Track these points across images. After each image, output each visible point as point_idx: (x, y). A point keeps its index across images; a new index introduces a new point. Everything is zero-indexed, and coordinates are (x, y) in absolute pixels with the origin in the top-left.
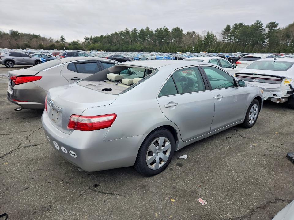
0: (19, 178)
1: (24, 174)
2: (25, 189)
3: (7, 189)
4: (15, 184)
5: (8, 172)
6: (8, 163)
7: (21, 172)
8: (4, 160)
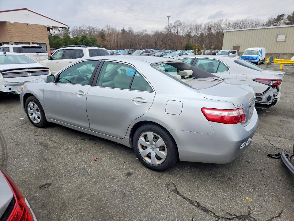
0: (248, 173)
1: (241, 174)
2: (249, 162)
3: (261, 170)
4: (254, 170)
5: (253, 186)
6: (247, 198)
7: (242, 177)
8: (249, 207)
